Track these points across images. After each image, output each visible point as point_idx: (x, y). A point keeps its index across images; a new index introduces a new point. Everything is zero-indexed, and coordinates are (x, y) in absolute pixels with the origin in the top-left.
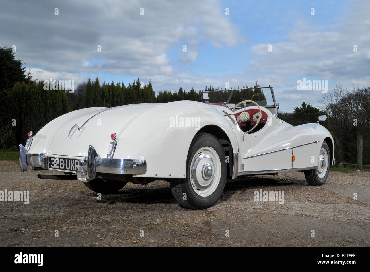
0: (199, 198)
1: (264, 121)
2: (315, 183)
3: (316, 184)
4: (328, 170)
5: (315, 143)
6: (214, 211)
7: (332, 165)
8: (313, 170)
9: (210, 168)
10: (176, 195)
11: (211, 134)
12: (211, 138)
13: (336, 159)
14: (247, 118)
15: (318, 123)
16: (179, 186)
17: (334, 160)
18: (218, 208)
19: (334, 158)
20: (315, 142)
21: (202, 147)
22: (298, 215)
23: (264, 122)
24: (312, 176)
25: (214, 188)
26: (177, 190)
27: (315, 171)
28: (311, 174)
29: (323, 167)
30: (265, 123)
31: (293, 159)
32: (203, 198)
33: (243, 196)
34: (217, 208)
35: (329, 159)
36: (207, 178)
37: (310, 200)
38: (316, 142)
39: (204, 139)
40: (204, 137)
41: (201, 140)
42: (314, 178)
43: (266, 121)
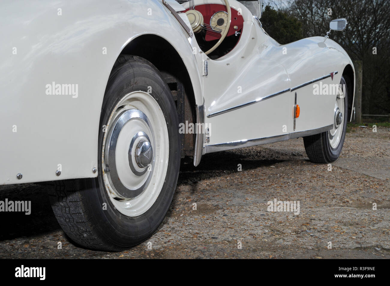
0: (126, 222)
1: (236, 30)
2: (325, 158)
3: (326, 161)
4: (344, 131)
5: (330, 78)
6: (162, 249)
7: (351, 121)
8: (323, 133)
9: (147, 144)
10: (65, 221)
11: (145, 60)
12: (146, 70)
13: (356, 109)
14: (200, 25)
15: (327, 36)
16: (77, 196)
17: (353, 111)
18: (169, 241)
19: (354, 107)
20: (329, 76)
21: (126, 93)
22: (365, 248)
23: (237, 33)
24: (321, 145)
25: (156, 192)
26: (69, 207)
27: (326, 135)
28: (318, 141)
29: (337, 126)
30: (239, 36)
31: (296, 113)
32: (132, 219)
33: (202, 199)
34: (167, 240)
35: (347, 109)
36: (142, 170)
37: (348, 202)
38: (331, 75)
39: (131, 71)
40: (132, 66)
41: (125, 74)
42: (324, 148)
43: (240, 30)
